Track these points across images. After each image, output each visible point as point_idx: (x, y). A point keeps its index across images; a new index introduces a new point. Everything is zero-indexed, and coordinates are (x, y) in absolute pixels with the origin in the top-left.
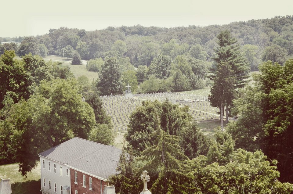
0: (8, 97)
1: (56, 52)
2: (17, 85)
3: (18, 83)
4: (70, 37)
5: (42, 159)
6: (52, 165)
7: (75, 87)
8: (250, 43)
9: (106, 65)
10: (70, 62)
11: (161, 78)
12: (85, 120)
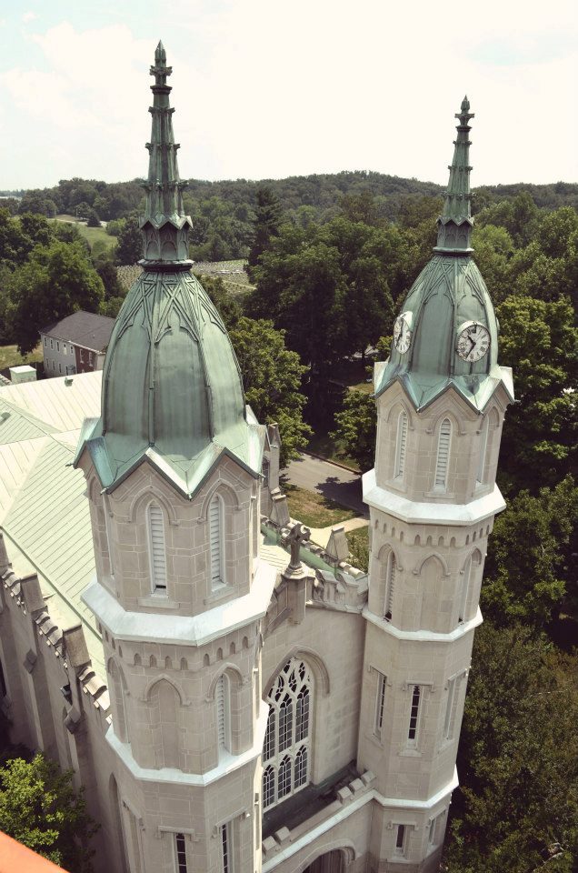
0: (4, 266)
1: (68, 210)
2: (14, 252)
3: (15, 248)
4: (85, 191)
5: (43, 337)
6: (55, 342)
7: (79, 251)
8: (310, 203)
9: (128, 227)
10: (86, 223)
11: (197, 244)
12: (92, 291)
